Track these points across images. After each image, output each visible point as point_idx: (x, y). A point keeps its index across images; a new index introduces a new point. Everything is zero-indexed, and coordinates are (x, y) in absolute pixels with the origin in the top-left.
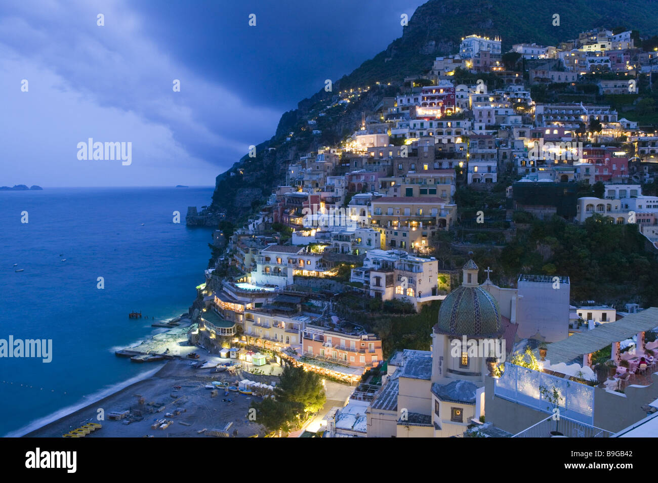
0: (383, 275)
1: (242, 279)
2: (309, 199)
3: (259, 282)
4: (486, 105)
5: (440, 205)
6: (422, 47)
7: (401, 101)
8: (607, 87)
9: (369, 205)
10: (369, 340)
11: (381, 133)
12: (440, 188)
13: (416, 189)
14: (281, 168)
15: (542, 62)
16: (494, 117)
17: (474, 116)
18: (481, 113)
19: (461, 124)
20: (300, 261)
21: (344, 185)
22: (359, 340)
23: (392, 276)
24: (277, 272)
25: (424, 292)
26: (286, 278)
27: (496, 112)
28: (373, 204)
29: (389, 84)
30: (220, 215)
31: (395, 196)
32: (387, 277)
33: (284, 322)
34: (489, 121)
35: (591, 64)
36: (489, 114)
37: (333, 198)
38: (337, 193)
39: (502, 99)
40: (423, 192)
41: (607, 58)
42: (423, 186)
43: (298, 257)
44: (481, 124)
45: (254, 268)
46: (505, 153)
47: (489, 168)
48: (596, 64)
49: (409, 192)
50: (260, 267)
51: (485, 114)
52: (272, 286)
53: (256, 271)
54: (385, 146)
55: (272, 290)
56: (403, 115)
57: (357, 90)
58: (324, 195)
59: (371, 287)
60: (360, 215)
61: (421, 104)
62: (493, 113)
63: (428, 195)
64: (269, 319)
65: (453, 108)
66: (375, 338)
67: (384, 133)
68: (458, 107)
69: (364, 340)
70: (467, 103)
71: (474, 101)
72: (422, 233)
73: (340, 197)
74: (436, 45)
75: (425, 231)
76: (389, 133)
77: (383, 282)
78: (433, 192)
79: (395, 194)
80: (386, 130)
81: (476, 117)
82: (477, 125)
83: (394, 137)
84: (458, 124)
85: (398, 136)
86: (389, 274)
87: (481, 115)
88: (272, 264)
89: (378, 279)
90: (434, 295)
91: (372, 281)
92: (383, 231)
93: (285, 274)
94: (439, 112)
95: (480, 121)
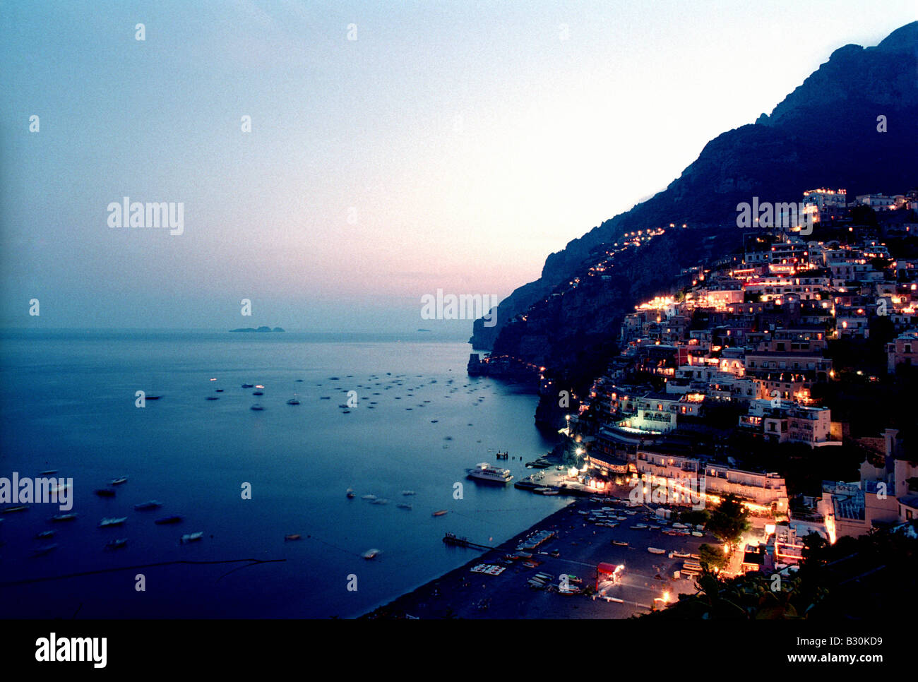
0: (778, 423)
1: (621, 424)
2: (680, 351)
3: (643, 426)
4: (841, 262)
5: (817, 360)
7: (750, 258)
9: (743, 358)
10: (773, 478)
11: (734, 289)
12: (813, 343)
13: (788, 344)
17: (832, 273)
18: (839, 269)
19: (820, 280)
20: (682, 408)
21: (711, 339)
22: (764, 477)
23: (786, 422)
24: (658, 417)
25: (820, 438)
26: (668, 423)
27: (855, 268)
28: (746, 357)
29: (684, 226)
31: (767, 350)
32: (782, 423)
33: (680, 460)
34: (848, 277)
36: (848, 272)
37: (701, 351)
38: (705, 346)
39: (859, 255)
40: (794, 347)
42: (793, 341)
43: (680, 404)
44: (840, 281)
45: (635, 413)
47: (859, 324)
49: (781, 347)
50: (641, 413)
51: (843, 272)
52: (659, 431)
53: (637, 416)
54: (741, 301)
55: (659, 433)
57: (645, 232)
58: (690, 347)
59: (766, 432)
60: (732, 367)
61: (771, 261)
62: (852, 270)
63: (800, 351)
65: (807, 264)
66: (779, 476)
67: (738, 289)
68: (812, 263)
69: (770, 477)
70: (821, 259)
71: (828, 257)
72: (804, 385)
75: (806, 383)
76: (743, 290)
77: (778, 427)
78: (805, 346)
79: (767, 348)
80: (739, 286)
81: (834, 273)
82: (836, 282)
83: (748, 293)
84: (817, 281)
85: (753, 293)
86: (783, 420)
87: (839, 271)
88: (653, 410)
89: (773, 425)
90: (827, 440)
91: (767, 427)
92: (762, 382)
93: (668, 419)
94: (792, 268)
95: (839, 278)
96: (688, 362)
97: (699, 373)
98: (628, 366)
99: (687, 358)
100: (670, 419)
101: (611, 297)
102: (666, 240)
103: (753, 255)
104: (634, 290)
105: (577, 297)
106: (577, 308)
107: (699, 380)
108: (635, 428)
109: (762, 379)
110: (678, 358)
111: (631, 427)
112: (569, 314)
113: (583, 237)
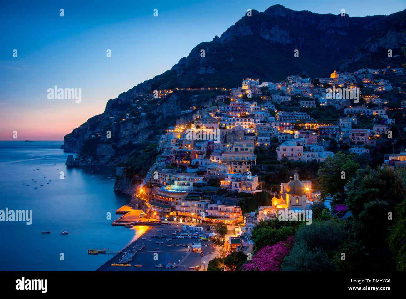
0: (238, 183)
1: (166, 188)
2: (192, 152)
3: (178, 189)
4: (259, 112)
5: (251, 155)
6: (199, 70)
7: (221, 108)
8: (304, 104)
9: (221, 155)
10: (237, 208)
11: (214, 123)
12: (249, 148)
13: (239, 148)
14: (124, 134)
15: (276, 91)
16: (263, 117)
19: (250, 120)
20: (195, 179)
21: (206, 146)
23: (241, 183)
24: (183, 185)
25: (254, 189)
26: (189, 187)
28: (223, 155)
29: (183, 89)
30: (87, 160)
31: (230, 151)
33: (196, 204)
34: (261, 119)
35: (296, 93)
36: (261, 116)
37: (200, 152)
38: (203, 150)
40: (242, 149)
41: (302, 90)
42: (242, 147)
46: (271, 133)
47: (266, 139)
48: (297, 93)
49: (236, 150)
50: (176, 182)
51: (259, 116)
53: (174, 184)
56: (223, 115)
57: (163, 91)
58: (197, 150)
59: (233, 188)
60: (216, 159)
61: (231, 110)
62: (263, 115)
63: (244, 151)
64: (189, 203)
65: (245, 112)
66: (239, 207)
67: (216, 123)
68: (247, 112)
69: (235, 208)
70: (250, 110)
71: (253, 109)
72: (247, 166)
73: (205, 152)
74: (206, 70)
75: (248, 166)
77: (238, 185)
78: (246, 149)
79: (230, 150)
80: (217, 121)
81: (256, 117)
85: (223, 125)
86: (240, 182)
87: (258, 116)
88: (181, 181)
89: (236, 185)
90: (257, 190)
91: (233, 185)
92: (229, 166)
93: (188, 185)
94: (239, 114)
95: (258, 119)
96: (196, 158)
97: (202, 162)
98: (167, 160)
99: (195, 156)
100: (190, 184)
101: (147, 124)
102: (174, 96)
103: (222, 108)
104: (158, 121)
105: (129, 124)
106: (128, 129)
107: (202, 166)
108: (173, 190)
109: (230, 165)
110: (192, 156)
111: (171, 189)
112: (124, 133)
113: (128, 91)
